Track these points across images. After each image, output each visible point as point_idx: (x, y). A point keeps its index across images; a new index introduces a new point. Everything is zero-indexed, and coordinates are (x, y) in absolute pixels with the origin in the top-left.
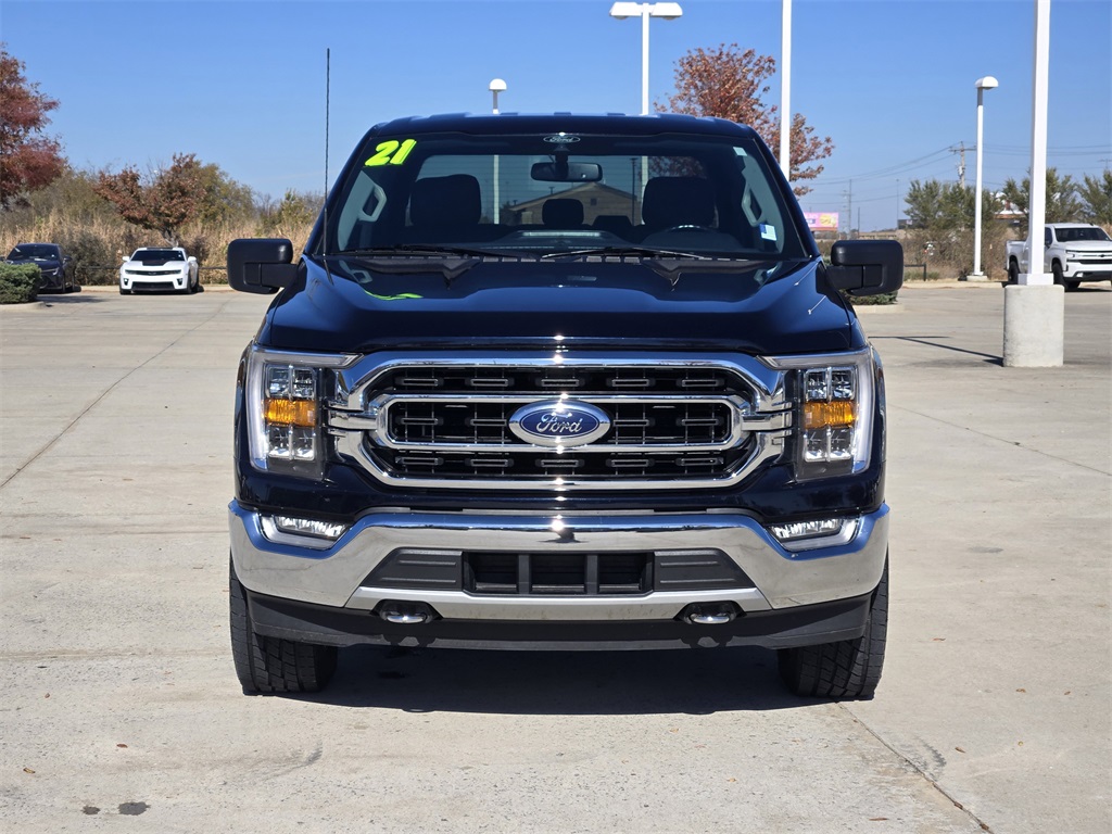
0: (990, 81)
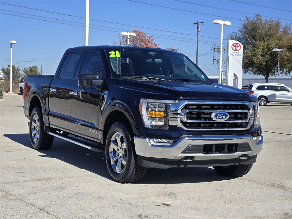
0: (14, 42)
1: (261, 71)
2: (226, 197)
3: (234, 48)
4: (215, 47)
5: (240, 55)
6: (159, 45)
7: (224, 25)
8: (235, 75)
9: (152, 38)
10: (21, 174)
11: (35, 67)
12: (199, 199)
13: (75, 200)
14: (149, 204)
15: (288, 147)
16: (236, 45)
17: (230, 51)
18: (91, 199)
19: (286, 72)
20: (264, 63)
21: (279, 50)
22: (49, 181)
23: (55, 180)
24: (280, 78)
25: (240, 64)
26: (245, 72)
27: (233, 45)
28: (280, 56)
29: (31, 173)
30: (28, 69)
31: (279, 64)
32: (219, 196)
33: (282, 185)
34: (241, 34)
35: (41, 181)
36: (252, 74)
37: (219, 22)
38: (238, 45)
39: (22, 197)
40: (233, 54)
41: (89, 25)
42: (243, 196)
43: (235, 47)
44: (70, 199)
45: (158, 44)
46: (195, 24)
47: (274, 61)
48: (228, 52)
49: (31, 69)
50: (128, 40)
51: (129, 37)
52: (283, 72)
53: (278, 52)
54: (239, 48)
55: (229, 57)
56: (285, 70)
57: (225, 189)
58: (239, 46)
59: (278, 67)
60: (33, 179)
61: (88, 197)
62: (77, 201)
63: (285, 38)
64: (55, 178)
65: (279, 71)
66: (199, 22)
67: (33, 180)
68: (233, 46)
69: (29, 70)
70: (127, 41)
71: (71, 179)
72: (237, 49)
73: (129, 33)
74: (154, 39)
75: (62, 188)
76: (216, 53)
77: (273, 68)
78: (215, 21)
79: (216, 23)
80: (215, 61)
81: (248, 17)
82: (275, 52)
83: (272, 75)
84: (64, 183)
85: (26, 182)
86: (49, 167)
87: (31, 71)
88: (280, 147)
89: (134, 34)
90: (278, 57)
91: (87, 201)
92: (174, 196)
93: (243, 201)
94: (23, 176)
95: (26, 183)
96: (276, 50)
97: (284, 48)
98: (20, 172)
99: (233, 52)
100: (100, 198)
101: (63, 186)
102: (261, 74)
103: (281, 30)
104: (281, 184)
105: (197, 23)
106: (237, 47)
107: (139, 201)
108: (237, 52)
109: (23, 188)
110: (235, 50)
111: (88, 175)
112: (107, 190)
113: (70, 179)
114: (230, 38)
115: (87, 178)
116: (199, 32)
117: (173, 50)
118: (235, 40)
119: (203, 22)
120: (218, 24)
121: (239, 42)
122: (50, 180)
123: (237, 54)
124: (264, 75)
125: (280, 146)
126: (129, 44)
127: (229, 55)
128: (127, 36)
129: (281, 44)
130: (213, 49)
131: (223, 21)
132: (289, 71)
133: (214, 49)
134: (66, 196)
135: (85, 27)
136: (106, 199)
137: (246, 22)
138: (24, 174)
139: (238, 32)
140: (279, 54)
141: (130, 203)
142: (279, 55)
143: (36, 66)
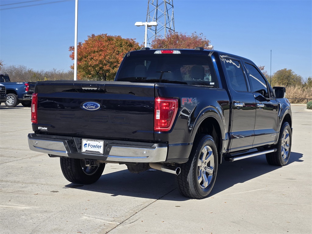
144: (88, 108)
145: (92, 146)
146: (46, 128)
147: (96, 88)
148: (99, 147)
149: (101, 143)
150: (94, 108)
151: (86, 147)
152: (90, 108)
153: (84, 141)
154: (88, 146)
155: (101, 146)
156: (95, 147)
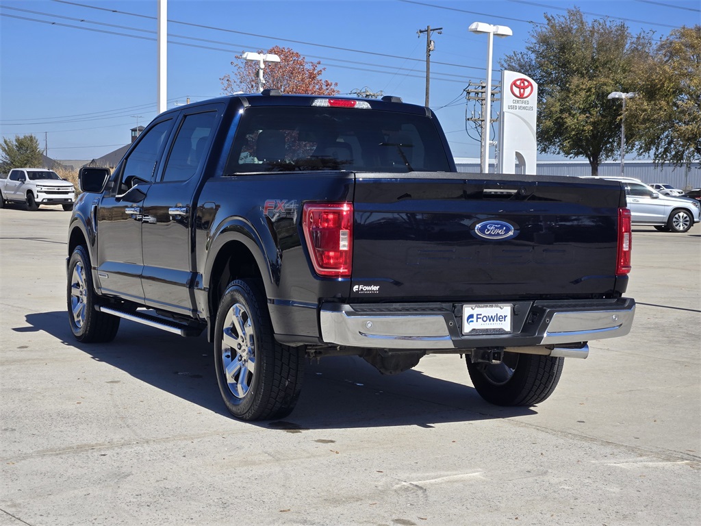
1: (581, 146)
2: (556, 495)
3: (516, 91)
4: (470, 89)
5: (531, 108)
6: (336, 84)
7: (494, 35)
8: (519, 156)
9: (319, 68)
10: (8, 434)
11: (31, 139)
12: (488, 503)
13: (158, 512)
14: (361, 521)
15: (678, 342)
16: (522, 85)
17: (508, 98)
18: (201, 509)
19: (641, 148)
20: (589, 127)
21: (624, 95)
22: (84, 455)
23: (100, 450)
24: (626, 162)
25: (531, 128)
26: (544, 150)
27: (514, 83)
28: (627, 110)
29: (36, 432)
30: (15, 143)
31: (623, 129)
32: (538, 493)
33: (691, 453)
34: (533, 56)
35: (63, 456)
36: (559, 153)
37: (483, 27)
38: (526, 83)
39: (14, 505)
40: (515, 105)
41: (168, 35)
42: (600, 492)
43: (518, 89)
44: (145, 510)
45: (333, 84)
46: (421, 32)
47: (611, 123)
48: (501, 99)
49: (21, 144)
50: (261, 72)
51: (262, 66)
52: (633, 147)
53: (622, 99)
54: (528, 91)
55: (503, 113)
56: (637, 143)
57: (550, 471)
58: (527, 87)
59: (623, 136)
60: (41, 449)
61: (192, 503)
62: (164, 517)
63: (640, 68)
64: (100, 445)
65: (624, 146)
66: (431, 28)
67: (42, 454)
68: (514, 87)
69: (16, 145)
70: (257, 74)
71: (142, 446)
72: (523, 94)
73: (262, 54)
74: (324, 69)
75: (120, 476)
76: (472, 102)
77: (608, 139)
78: (473, 26)
79: (476, 32)
80: (471, 122)
81: (549, 16)
82: (614, 100)
83: (607, 156)
84: (126, 460)
85: (24, 458)
86: (81, 413)
87: (21, 148)
88: (658, 344)
89: (275, 58)
90: (621, 114)
91: (193, 515)
92: (420, 492)
93: (604, 506)
94: (14, 440)
95: (23, 461)
96: (617, 96)
97: (635, 91)
98: (6, 430)
99: (515, 102)
100: (225, 505)
101: (124, 470)
102: (581, 153)
103: (627, 46)
104: (689, 452)
105: (427, 31)
106: (524, 88)
107: (331, 513)
108: (525, 100)
109: (15, 477)
110: (518, 95)
111: (186, 433)
112: (241, 479)
113: (138, 448)
114: (506, 66)
115: (185, 442)
116: (431, 53)
117: (367, 96)
118: (520, 72)
119: (441, 29)
120: (482, 34)
121: (529, 76)
122: (87, 451)
123: (524, 105)
124: (588, 156)
125: (659, 341)
126: (264, 82)
127: (505, 109)
128: (257, 63)
129: (630, 82)
130: (465, 93)
131: (492, 25)
132: (646, 145)
133: (469, 93)
134: (135, 500)
135: (158, 40)
136: (244, 510)
137: (545, 29)
138: (17, 434)
139: (525, 51)
140: (624, 106)
141: (309, 518)
142: (624, 109)
143: (33, 136)
144: (490, 235)
145: (485, 319)
146: (376, 288)
147: (516, 191)
148: (501, 318)
149: (506, 310)
150: (501, 235)
151: (472, 321)
152: (494, 235)
153: (468, 310)
154: (477, 318)
155: (505, 317)
156: (493, 320)
